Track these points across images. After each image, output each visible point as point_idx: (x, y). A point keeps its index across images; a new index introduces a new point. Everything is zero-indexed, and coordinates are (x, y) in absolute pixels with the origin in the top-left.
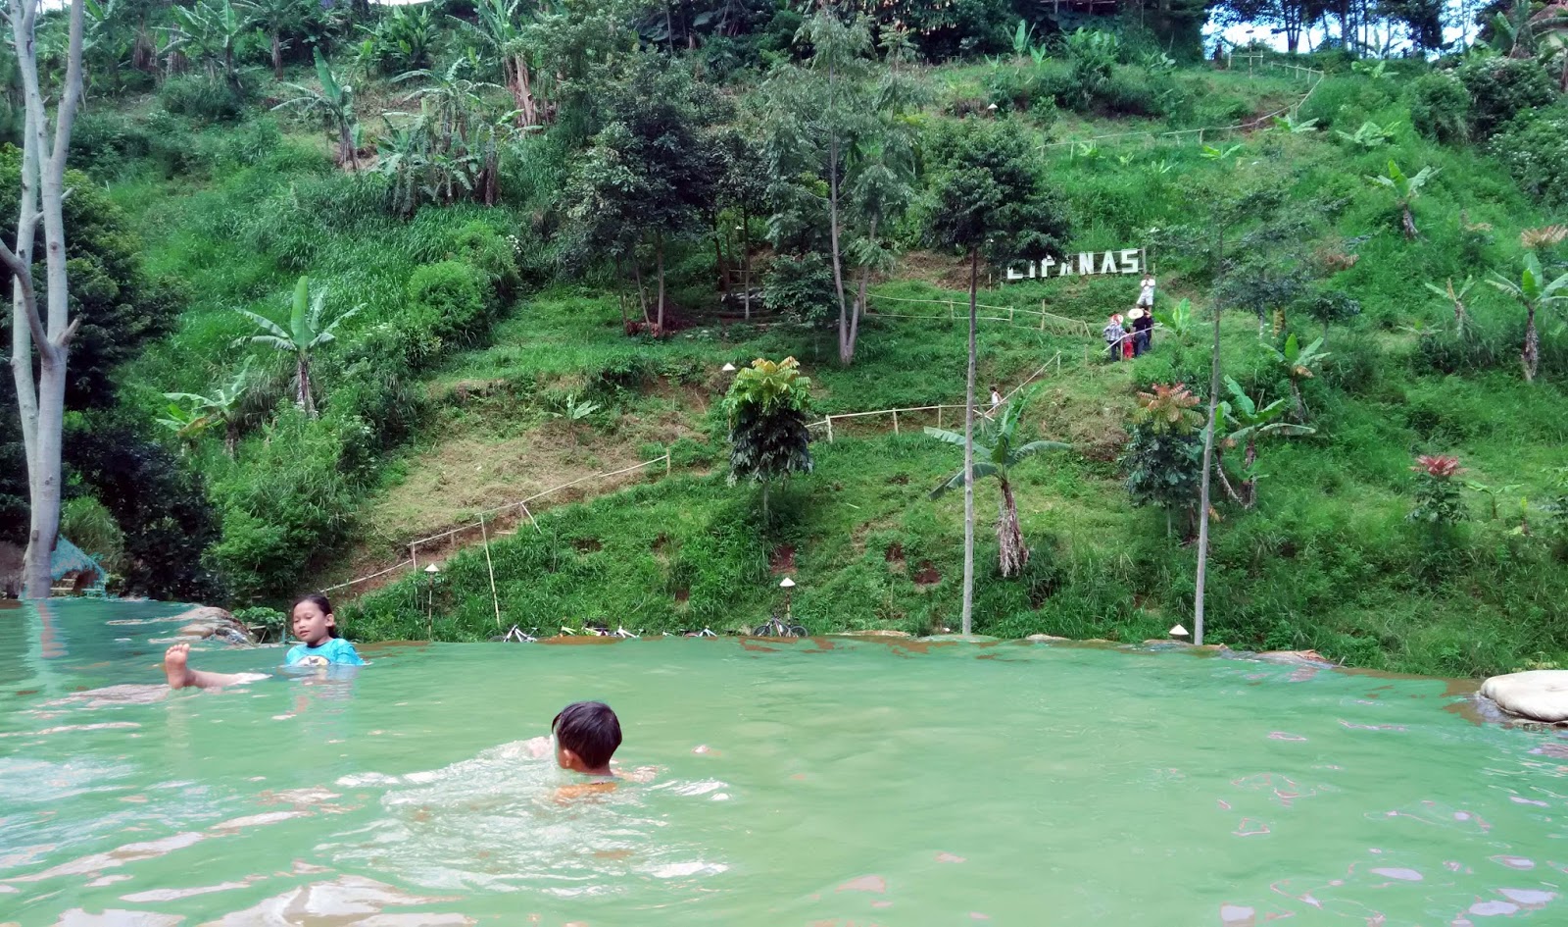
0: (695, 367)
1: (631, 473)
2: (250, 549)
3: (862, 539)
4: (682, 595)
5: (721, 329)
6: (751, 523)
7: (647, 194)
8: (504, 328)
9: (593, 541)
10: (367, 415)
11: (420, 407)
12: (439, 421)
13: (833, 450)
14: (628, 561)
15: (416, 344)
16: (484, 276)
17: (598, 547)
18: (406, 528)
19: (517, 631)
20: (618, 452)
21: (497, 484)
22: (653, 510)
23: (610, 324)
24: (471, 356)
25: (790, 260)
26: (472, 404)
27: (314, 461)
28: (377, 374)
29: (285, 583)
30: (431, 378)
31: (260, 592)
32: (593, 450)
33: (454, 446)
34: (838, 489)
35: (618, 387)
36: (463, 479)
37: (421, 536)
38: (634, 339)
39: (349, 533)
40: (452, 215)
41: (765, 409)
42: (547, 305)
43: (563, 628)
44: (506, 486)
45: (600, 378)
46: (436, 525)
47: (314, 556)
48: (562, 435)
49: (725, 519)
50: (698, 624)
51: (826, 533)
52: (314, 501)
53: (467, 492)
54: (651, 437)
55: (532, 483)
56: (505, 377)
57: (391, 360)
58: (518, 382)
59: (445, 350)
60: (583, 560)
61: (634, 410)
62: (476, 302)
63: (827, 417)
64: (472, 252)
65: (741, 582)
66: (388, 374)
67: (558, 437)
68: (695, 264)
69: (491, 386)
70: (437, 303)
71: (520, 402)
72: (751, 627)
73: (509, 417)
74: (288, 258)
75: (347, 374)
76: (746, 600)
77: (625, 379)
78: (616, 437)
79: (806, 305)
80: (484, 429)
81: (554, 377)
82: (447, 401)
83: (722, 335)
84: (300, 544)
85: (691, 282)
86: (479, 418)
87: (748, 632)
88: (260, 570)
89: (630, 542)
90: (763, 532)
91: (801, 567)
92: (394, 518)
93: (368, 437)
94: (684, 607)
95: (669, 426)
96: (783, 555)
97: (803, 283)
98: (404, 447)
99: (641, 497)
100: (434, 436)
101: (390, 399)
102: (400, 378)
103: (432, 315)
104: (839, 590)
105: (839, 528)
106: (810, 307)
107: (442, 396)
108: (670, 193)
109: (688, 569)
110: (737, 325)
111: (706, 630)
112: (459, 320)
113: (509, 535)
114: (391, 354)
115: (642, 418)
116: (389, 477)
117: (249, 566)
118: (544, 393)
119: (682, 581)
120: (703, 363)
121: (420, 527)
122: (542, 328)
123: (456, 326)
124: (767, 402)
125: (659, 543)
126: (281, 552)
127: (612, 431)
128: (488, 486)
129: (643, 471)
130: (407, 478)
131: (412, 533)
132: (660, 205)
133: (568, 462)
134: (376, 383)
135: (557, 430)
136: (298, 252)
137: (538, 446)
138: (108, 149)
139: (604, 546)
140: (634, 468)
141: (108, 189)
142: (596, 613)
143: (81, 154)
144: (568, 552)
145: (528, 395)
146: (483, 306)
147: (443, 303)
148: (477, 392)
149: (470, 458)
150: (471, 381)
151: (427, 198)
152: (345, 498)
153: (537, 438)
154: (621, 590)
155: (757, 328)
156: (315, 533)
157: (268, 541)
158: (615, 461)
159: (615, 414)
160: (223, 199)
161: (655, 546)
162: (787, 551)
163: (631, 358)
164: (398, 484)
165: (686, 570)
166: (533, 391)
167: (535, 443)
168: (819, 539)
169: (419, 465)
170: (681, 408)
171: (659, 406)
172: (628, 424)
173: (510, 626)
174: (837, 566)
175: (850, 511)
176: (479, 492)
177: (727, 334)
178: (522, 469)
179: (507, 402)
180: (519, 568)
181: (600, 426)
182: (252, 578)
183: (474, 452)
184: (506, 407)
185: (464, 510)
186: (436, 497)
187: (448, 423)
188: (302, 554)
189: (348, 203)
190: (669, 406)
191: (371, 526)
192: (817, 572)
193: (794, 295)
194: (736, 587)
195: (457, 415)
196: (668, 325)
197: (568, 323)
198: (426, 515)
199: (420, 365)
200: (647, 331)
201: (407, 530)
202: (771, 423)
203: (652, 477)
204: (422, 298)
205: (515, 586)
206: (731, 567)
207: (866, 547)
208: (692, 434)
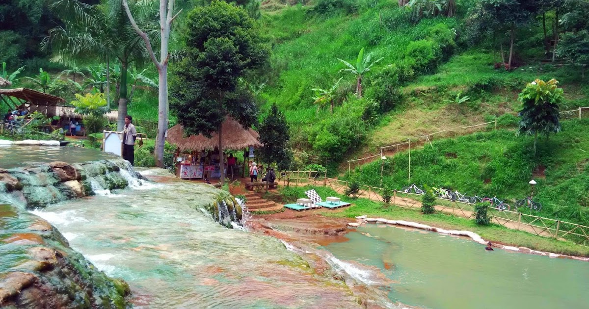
0: (520, 83)
1: (480, 127)
2: (327, 144)
3: (583, 166)
4: (487, 181)
5: (538, 67)
6: (525, 153)
7: (506, 7)
8: (444, 66)
9: (455, 154)
10: (378, 99)
11: (401, 97)
12: (407, 102)
13: (580, 123)
14: (467, 164)
15: (403, 72)
16: (437, 45)
17: (455, 157)
18: (383, 142)
19: (415, 186)
20: (477, 118)
21: (422, 128)
22: (483, 144)
23: (490, 64)
24: (427, 77)
25: (570, 34)
26: (422, 95)
27: (354, 115)
28: (385, 84)
29: (338, 157)
30: (407, 85)
31: (329, 159)
32: (466, 117)
33: (411, 112)
34: (577, 142)
35: (482, 91)
36: (410, 125)
37: (388, 145)
38: (497, 71)
39: (363, 142)
40: (433, 22)
41: (536, 102)
42: (466, 57)
43: (433, 188)
44: (425, 129)
45: (474, 87)
46: (394, 142)
47: (350, 149)
48: (454, 110)
49: (513, 150)
50: (491, 194)
51: (564, 162)
52: (351, 129)
53: (410, 130)
54: (492, 113)
55: (436, 128)
56: (435, 85)
57: (391, 78)
58: (440, 88)
59: (415, 75)
60: (448, 161)
61: (487, 101)
62: (431, 56)
63: (580, 108)
64: (436, 36)
65: (515, 178)
66: (389, 84)
67: (453, 111)
68: (537, 38)
69: (429, 89)
70: (415, 56)
71: (440, 96)
72: (517, 199)
73: (435, 101)
74: (372, 41)
75: (373, 83)
76: (517, 187)
77: (485, 87)
78: (478, 112)
79: (577, 55)
80: (424, 106)
81: (455, 86)
82: (411, 94)
83: (539, 69)
84: (345, 144)
85: (533, 46)
86: (423, 102)
87: (514, 201)
88: (330, 151)
89: (469, 156)
90: (531, 158)
91: (548, 175)
92: (380, 137)
93: (376, 107)
94: (487, 186)
95: (502, 109)
96: (539, 170)
97: (576, 45)
98: (392, 112)
99: (479, 137)
100: (404, 108)
101: (388, 93)
102: (394, 85)
103: (413, 61)
104: (563, 190)
105: (572, 160)
106: (579, 56)
107: (410, 93)
108: (517, 6)
109: (492, 170)
110: (547, 64)
111: (495, 198)
112: (423, 63)
113: (420, 148)
114: (392, 76)
115: (490, 105)
116: (382, 123)
117: (326, 149)
118: (449, 92)
119: (489, 175)
120: (524, 82)
121: (388, 142)
122: (460, 66)
123: (421, 65)
124: (537, 99)
125: (482, 158)
126: (336, 146)
127: (476, 109)
128: (418, 129)
129: (485, 127)
130: (390, 123)
131: (385, 144)
132: (512, 11)
133: (454, 121)
134: (383, 87)
135: (453, 108)
136: (376, 39)
137: (443, 114)
138: (330, 6)
139: (458, 157)
140: (481, 125)
141: (329, 20)
142: (448, 183)
143: (323, 8)
144: (442, 157)
145: (444, 93)
146: (434, 57)
147: (417, 56)
148: (423, 91)
149: (415, 117)
150: (422, 87)
151: (425, 15)
152: (363, 129)
153: (443, 111)
154: (461, 176)
155: (557, 66)
156: (350, 140)
157: (332, 141)
158: (474, 122)
159: (479, 102)
160: (360, 21)
161: (480, 158)
162: (542, 168)
163: (489, 79)
164: (385, 125)
165: (491, 171)
166: (445, 92)
167: (442, 113)
168: (560, 164)
169: (396, 118)
170: (510, 101)
171: (499, 100)
172: (483, 107)
173: (412, 184)
174: (566, 178)
175: (580, 152)
176: (414, 131)
177: (541, 69)
178: (433, 122)
179: (434, 95)
180: (421, 161)
181: (471, 107)
182: (326, 154)
183: (417, 114)
184: (434, 98)
185: (405, 137)
186: (397, 131)
187: (410, 103)
188: (345, 147)
189: (396, 19)
190: (503, 100)
191: (371, 140)
192: (555, 179)
193: (571, 51)
194: (513, 180)
195: (414, 100)
196: (513, 64)
197: (472, 64)
198: (391, 137)
199: (403, 80)
200: (503, 67)
201: (383, 143)
202: (539, 109)
203: (489, 129)
204: (410, 54)
205: (418, 168)
206: (513, 171)
207: (584, 170)
208: (512, 112)
